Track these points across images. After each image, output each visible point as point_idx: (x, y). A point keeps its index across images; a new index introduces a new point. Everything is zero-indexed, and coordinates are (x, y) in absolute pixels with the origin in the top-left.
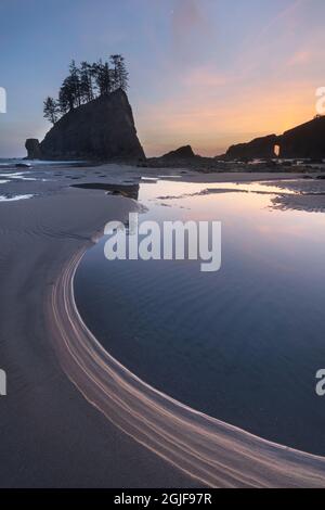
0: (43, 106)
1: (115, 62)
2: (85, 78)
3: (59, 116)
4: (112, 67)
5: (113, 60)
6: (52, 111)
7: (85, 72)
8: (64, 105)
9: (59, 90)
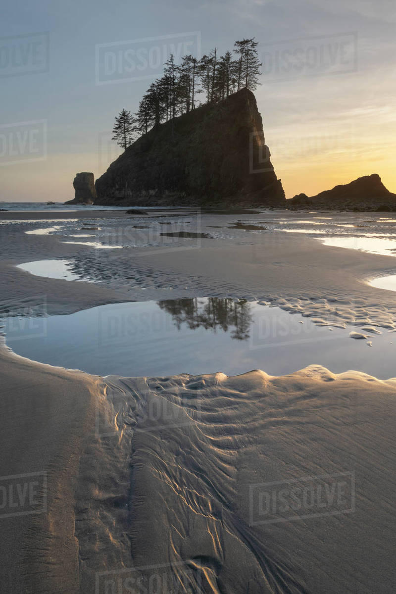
0: (114, 123)
1: (242, 51)
2: (185, 79)
3: (136, 136)
4: (236, 57)
5: (238, 48)
6: (126, 131)
7: (188, 70)
8: (146, 121)
9: (141, 99)
